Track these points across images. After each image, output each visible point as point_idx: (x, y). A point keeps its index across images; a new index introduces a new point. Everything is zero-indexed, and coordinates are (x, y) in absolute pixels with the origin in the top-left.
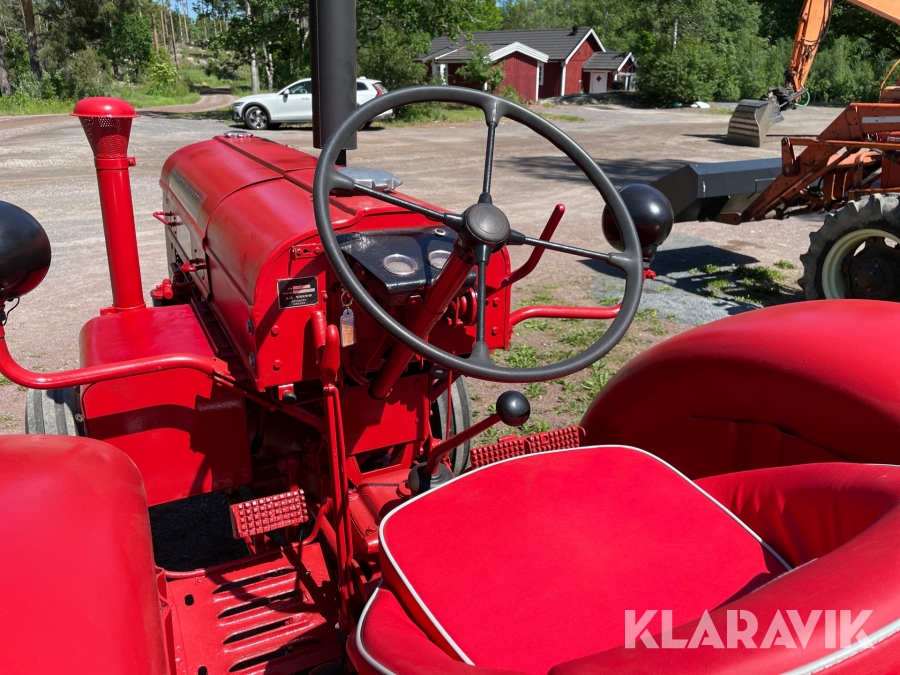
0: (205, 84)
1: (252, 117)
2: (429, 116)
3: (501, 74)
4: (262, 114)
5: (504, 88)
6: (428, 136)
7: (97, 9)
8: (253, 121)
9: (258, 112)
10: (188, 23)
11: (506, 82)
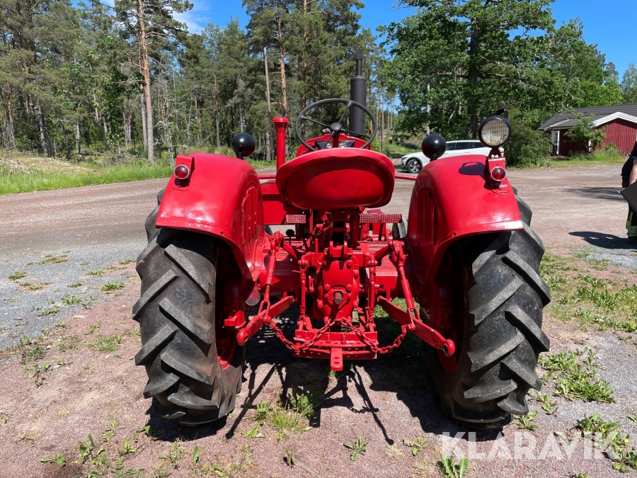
0: (397, 152)
1: (411, 166)
2: (535, 164)
3: (603, 135)
4: (417, 164)
5: (604, 145)
6: (529, 175)
7: (338, 110)
8: (411, 168)
9: (416, 163)
10: (393, 116)
11: (607, 141)
